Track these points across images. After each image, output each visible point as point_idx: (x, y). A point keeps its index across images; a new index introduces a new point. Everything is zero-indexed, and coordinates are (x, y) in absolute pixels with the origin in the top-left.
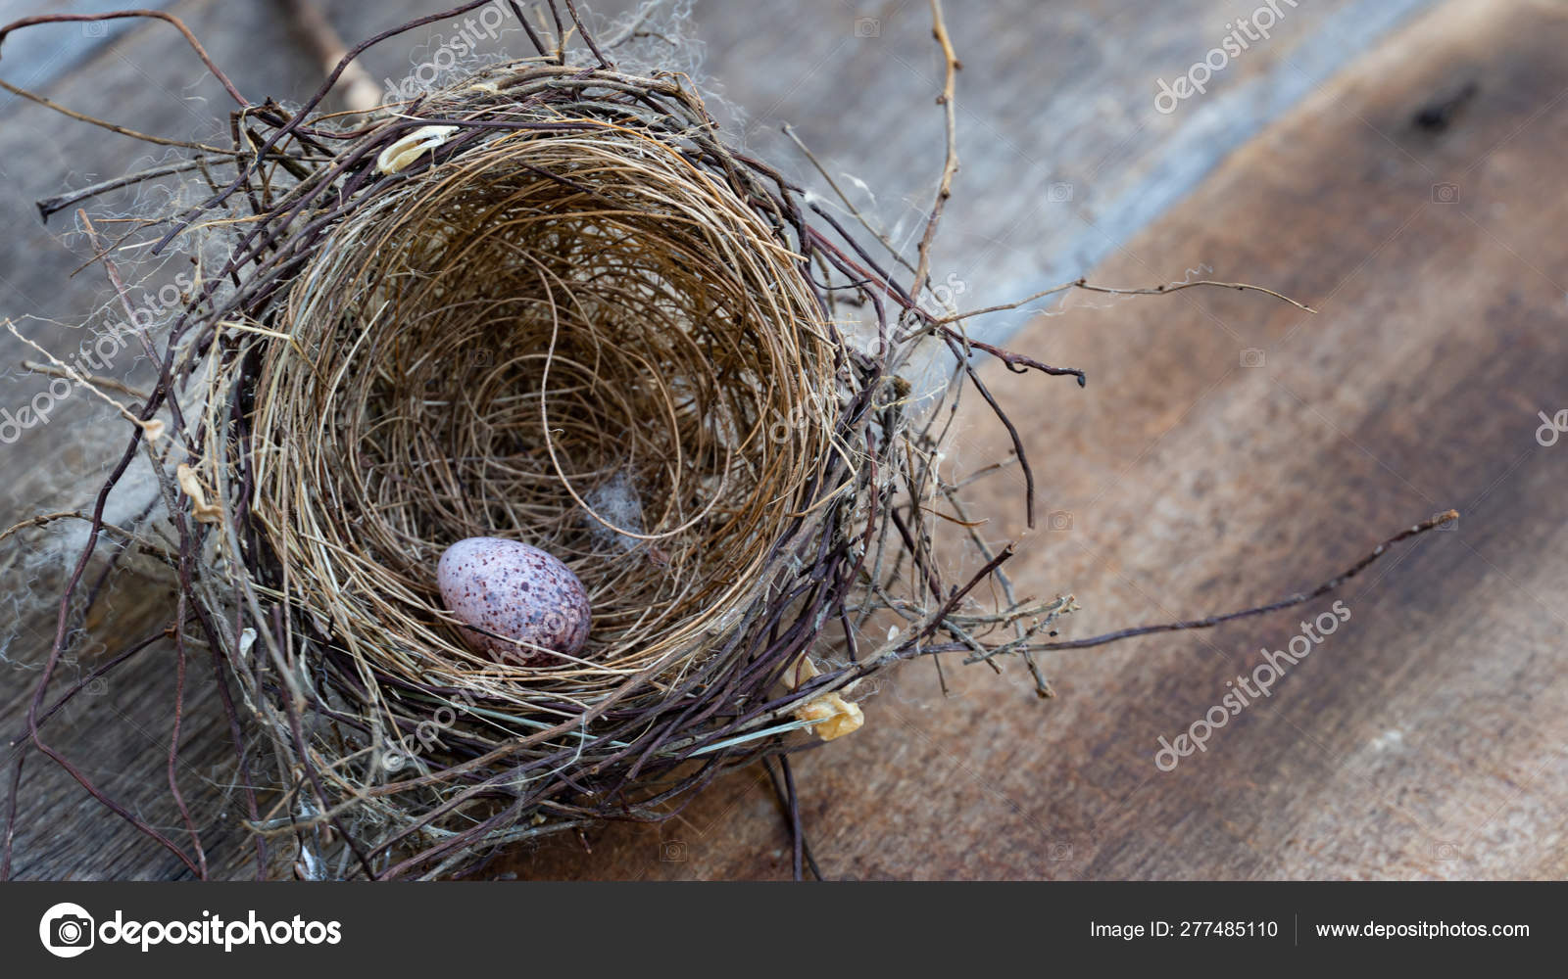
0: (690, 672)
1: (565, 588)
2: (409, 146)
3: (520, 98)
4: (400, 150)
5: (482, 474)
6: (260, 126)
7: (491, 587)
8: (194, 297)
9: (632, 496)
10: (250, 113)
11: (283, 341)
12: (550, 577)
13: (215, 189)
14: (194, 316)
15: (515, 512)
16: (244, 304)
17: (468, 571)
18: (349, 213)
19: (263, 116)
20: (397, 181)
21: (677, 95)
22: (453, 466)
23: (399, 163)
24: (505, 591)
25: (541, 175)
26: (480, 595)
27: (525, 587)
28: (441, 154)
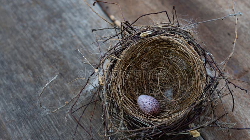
0: (172, 123)
1: (156, 105)
2: (146, 33)
3: (164, 29)
4: (144, 34)
5: (150, 84)
6: (125, 25)
7: (144, 103)
8: (109, 50)
9: (171, 92)
10: (123, 23)
11: (119, 60)
12: (154, 103)
13: (117, 33)
14: (108, 53)
15: (154, 91)
16: (115, 53)
17: (141, 100)
18: (134, 42)
19: (125, 24)
20: (142, 38)
21: (189, 33)
22: (146, 82)
23: (143, 36)
24: (146, 104)
25: (165, 41)
26: (143, 104)
27: (150, 104)
28: (150, 36)
